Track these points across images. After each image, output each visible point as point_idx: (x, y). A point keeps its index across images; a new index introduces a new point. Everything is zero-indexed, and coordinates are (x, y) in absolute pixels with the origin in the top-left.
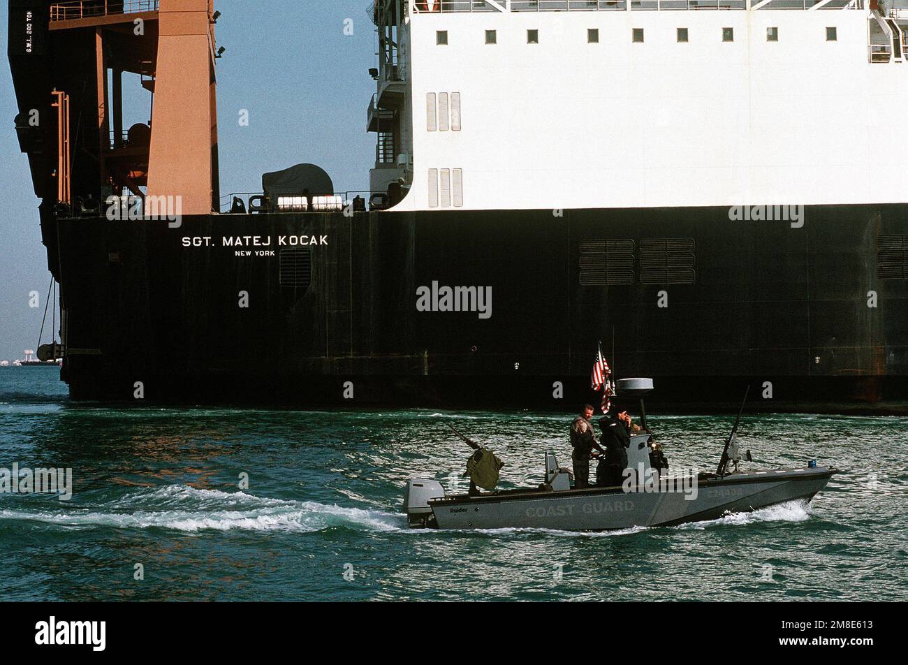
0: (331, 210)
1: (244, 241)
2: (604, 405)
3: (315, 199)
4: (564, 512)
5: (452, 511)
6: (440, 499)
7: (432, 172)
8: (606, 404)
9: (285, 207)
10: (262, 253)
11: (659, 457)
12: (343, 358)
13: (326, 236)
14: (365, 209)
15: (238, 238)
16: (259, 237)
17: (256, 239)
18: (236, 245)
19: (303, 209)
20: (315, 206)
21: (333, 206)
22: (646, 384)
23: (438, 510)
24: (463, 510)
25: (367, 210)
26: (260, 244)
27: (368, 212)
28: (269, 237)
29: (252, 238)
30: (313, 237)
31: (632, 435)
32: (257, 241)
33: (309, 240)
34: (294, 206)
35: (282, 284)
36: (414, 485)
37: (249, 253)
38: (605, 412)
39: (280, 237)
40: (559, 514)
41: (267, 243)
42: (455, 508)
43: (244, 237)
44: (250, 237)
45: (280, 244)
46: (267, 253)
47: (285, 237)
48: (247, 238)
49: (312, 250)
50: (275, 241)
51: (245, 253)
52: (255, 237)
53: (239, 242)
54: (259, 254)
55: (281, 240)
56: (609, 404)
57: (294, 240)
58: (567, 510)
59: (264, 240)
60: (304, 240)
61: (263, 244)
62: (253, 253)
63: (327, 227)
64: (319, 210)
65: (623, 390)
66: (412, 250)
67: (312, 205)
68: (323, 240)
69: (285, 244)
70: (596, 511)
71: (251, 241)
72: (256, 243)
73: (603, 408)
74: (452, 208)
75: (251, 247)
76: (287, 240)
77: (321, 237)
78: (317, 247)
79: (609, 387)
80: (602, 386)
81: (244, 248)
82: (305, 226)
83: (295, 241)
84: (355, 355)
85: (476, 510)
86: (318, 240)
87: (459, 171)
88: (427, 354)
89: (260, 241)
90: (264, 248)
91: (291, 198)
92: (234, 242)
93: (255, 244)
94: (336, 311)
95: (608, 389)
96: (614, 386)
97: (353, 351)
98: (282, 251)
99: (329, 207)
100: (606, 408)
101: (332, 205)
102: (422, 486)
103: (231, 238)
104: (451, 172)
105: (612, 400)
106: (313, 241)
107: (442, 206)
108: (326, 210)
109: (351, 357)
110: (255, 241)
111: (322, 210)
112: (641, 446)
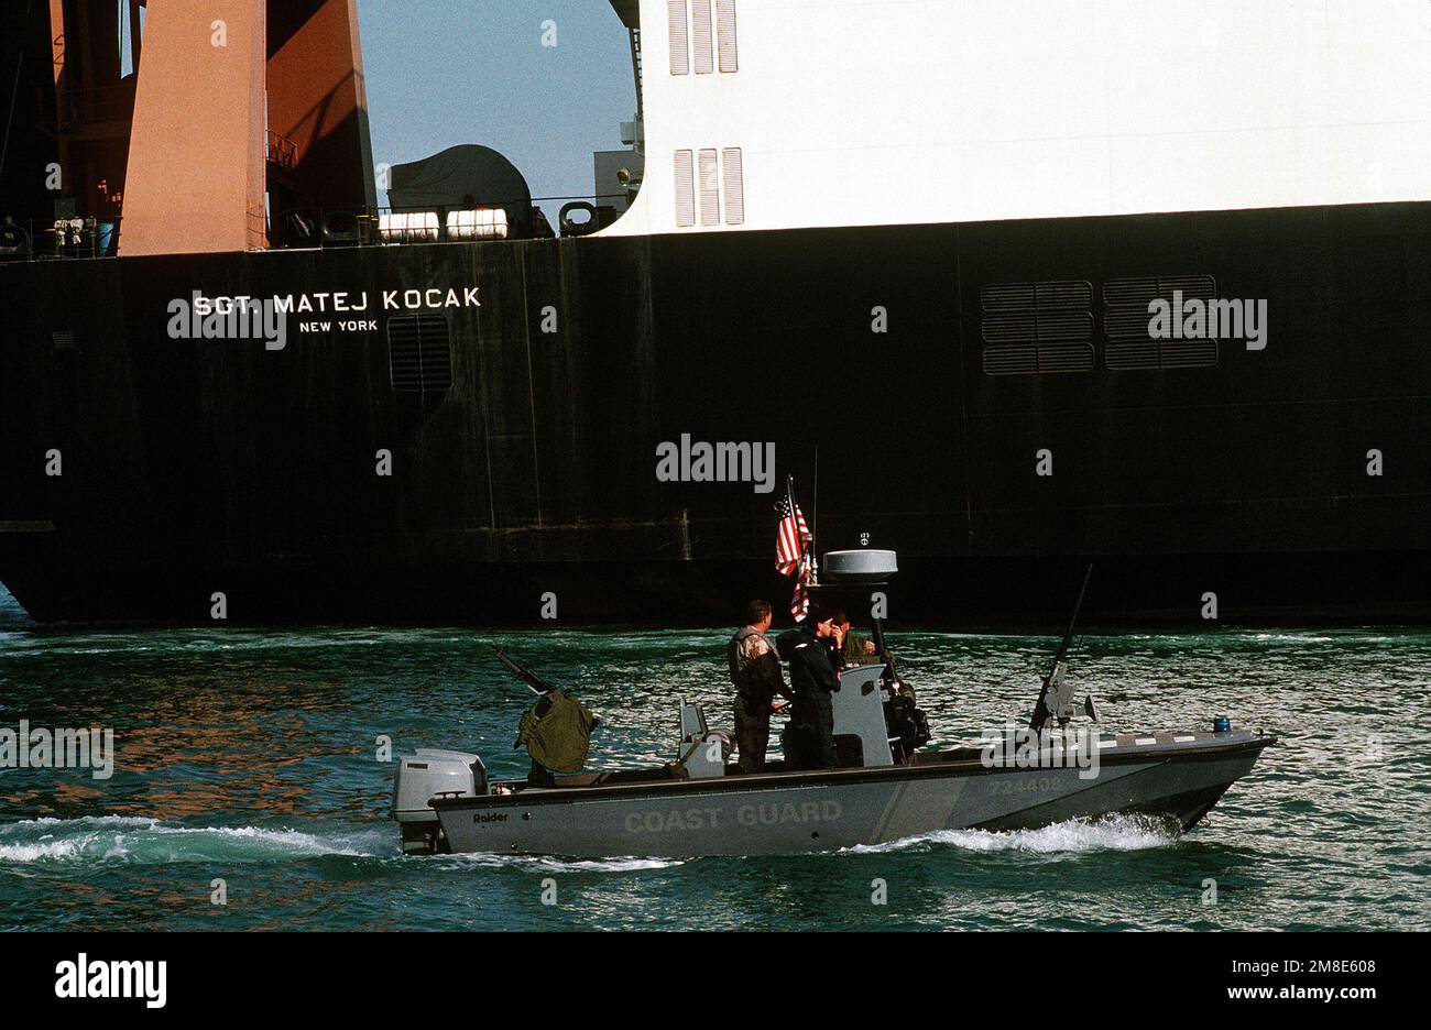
0: (484, 238)
1: (314, 303)
2: (796, 604)
3: (452, 217)
4: (701, 821)
5: (477, 819)
6: (454, 796)
7: (682, 155)
8: (800, 603)
9: (393, 232)
10: (353, 326)
11: (903, 711)
12: (524, 529)
13: (475, 290)
14: (554, 234)
15: (304, 298)
16: (345, 294)
17: (339, 298)
18: (300, 310)
19: (429, 237)
20: (453, 231)
21: (487, 230)
22: (881, 561)
23: (448, 817)
24: (500, 818)
25: (558, 235)
26: (347, 309)
27: (558, 240)
28: (364, 294)
29: (331, 297)
30: (451, 292)
31: (849, 665)
32: (342, 302)
33: (443, 297)
34: (412, 232)
35: (396, 386)
36: (409, 765)
37: (326, 327)
38: (799, 618)
39: (385, 293)
40: (691, 826)
41: (362, 305)
42: (482, 812)
43: (315, 295)
44: (327, 295)
45: (386, 307)
46: (362, 325)
47: (394, 293)
48: (322, 296)
49: (450, 319)
50: (376, 301)
51: (318, 327)
52: (336, 295)
53: (305, 304)
54: (346, 327)
55: (388, 300)
56: (806, 603)
57: (413, 299)
58: (707, 818)
59: (353, 299)
60: (434, 298)
61: (354, 307)
62: (335, 327)
63: (478, 271)
64: (460, 238)
65: (835, 575)
66: (647, 313)
67: (447, 228)
68: (470, 297)
69: (397, 307)
70: (763, 820)
71: (329, 302)
72: (340, 305)
73: (795, 610)
74: (722, 227)
75: (330, 314)
76: (399, 299)
77: (466, 290)
78: (461, 312)
79: (809, 568)
80: (795, 566)
81: (315, 316)
82: (433, 270)
83: (416, 299)
84: (544, 523)
85: (526, 817)
86: (461, 298)
87: (734, 153)
88: (688, 519)
89: (348, 301)
90: (357, 316)
91: (405, 215)
92: (296, 304)
93: (337, 309)
94: (504, 437)
95: (806, 571)
96: (815, 566)
97: (544, 516)
98: (391, 321)
99: (480, 231)
100: (800, 612)
101: (486, 228)
102: (425, 766)
103: (290, 297)
104: (720, 157)
105: (812, 593)
106: (452, 299)
107: (704, 224)
108: (473, 237)
109: (539, 527)
110: (337, 302)
111: (466, 238)
112: (867, 688)
